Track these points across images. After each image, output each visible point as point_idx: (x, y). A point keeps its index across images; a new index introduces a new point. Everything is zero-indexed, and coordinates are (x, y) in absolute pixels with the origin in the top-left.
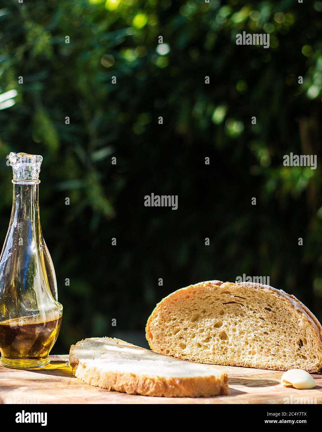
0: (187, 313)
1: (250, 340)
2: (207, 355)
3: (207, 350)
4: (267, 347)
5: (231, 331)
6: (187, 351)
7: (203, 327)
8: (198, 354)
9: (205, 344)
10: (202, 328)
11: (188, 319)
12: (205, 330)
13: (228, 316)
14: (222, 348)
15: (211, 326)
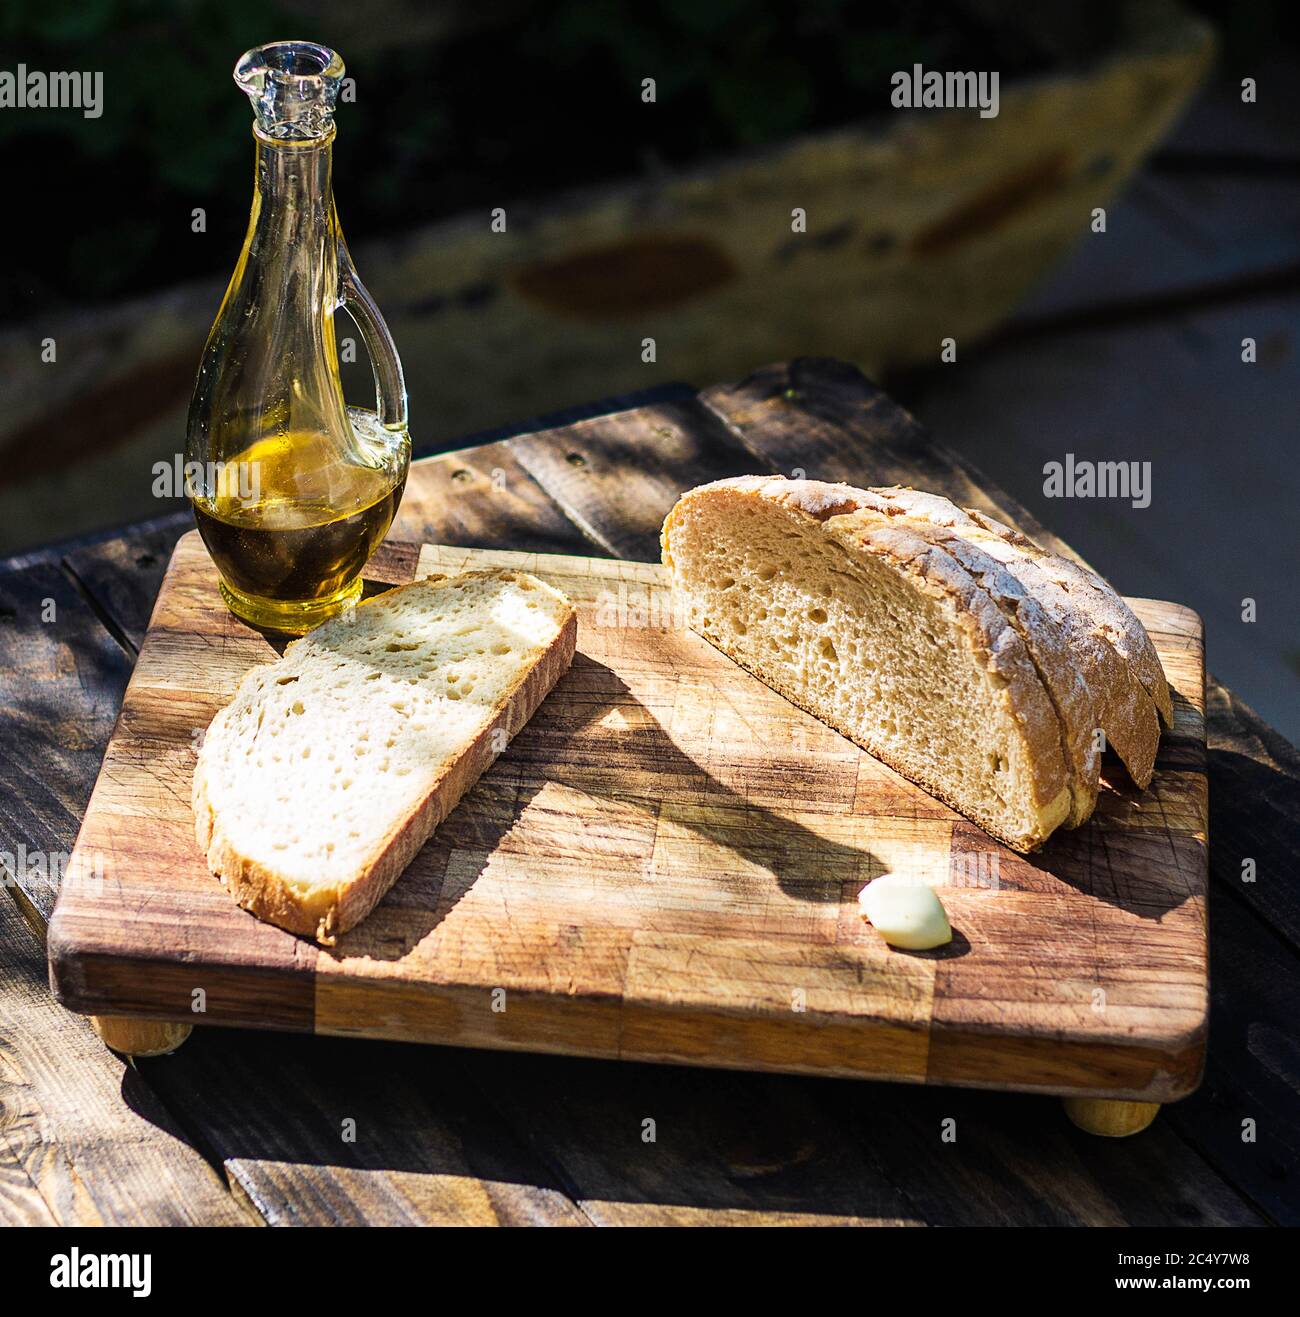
0: (748, 551)
1: (886, 692)
2: (791, 678)
3: (790, 666)
4: (922, 729)
5: (845, 647)
6: (746, 642)
7: (785, 603)
8: (769, 665)
9: (788, 648)
10: (781, 605)
11: (751, 567)
12: (789, 613)
13: (840, 607)
14: (824, 678)
15: (802, 610)
